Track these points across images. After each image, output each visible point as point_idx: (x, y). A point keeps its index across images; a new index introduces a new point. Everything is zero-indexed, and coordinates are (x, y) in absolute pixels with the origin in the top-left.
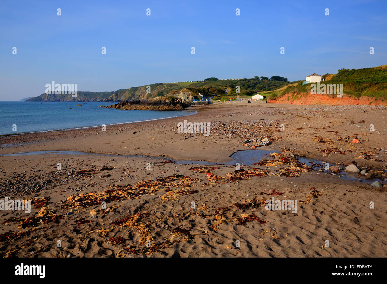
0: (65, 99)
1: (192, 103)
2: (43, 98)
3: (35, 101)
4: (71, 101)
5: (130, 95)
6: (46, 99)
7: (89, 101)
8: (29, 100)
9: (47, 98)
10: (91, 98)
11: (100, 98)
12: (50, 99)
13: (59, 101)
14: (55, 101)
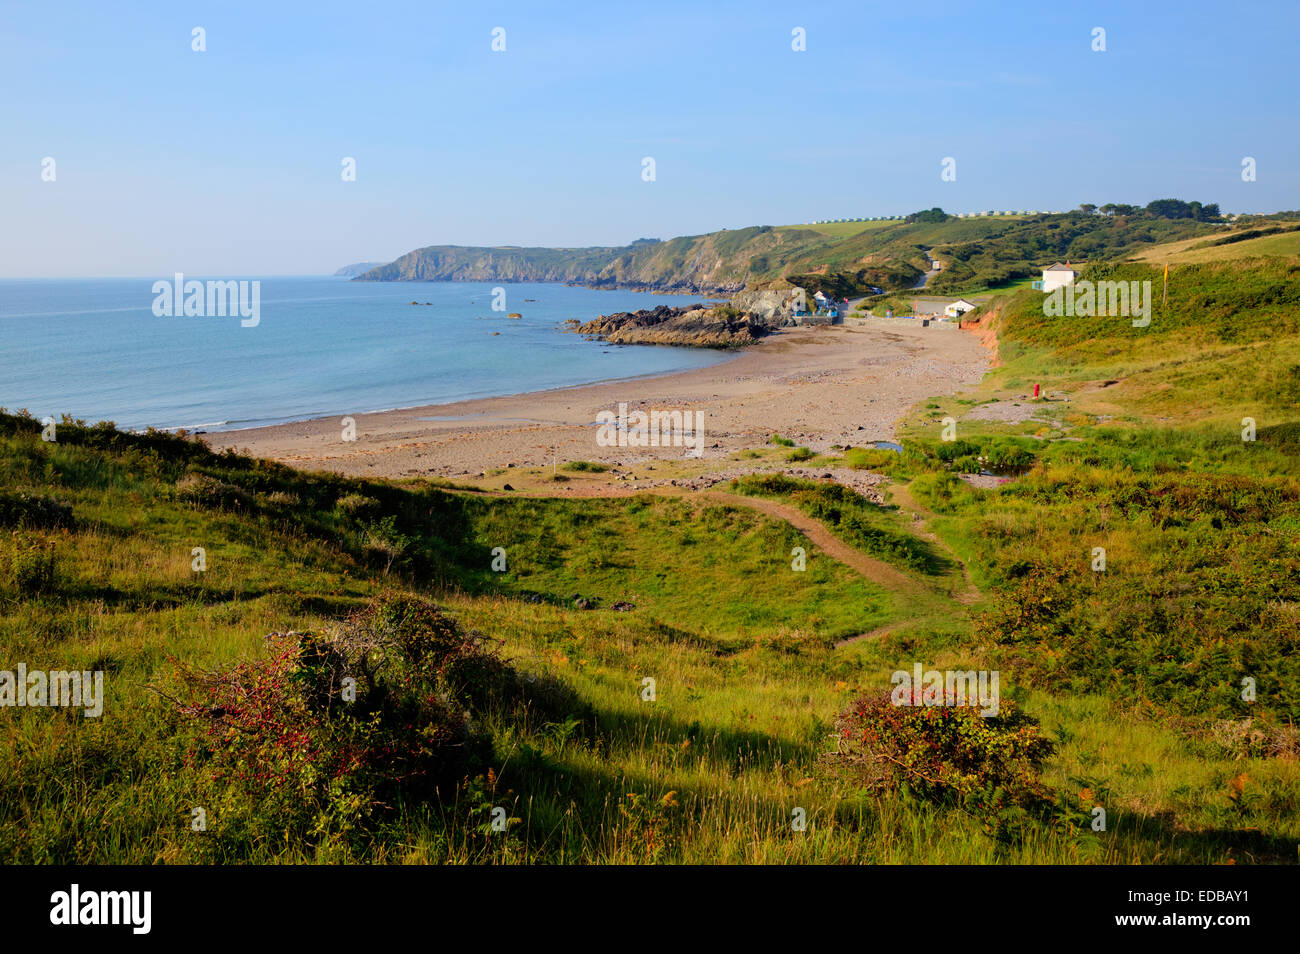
0: (467, 274)
1: (790, 320)
2: (402, 270)
3: (382, 281)
4: (485, 281)
5: (669, 265)
6: (411, 274)
7: (540, 280)
8: (364, 275)
9: (414, 270)
10: (547, 271)
11: (575, 271)
12: (422, 274)
13: (449, 279)
14: (438, 279)
